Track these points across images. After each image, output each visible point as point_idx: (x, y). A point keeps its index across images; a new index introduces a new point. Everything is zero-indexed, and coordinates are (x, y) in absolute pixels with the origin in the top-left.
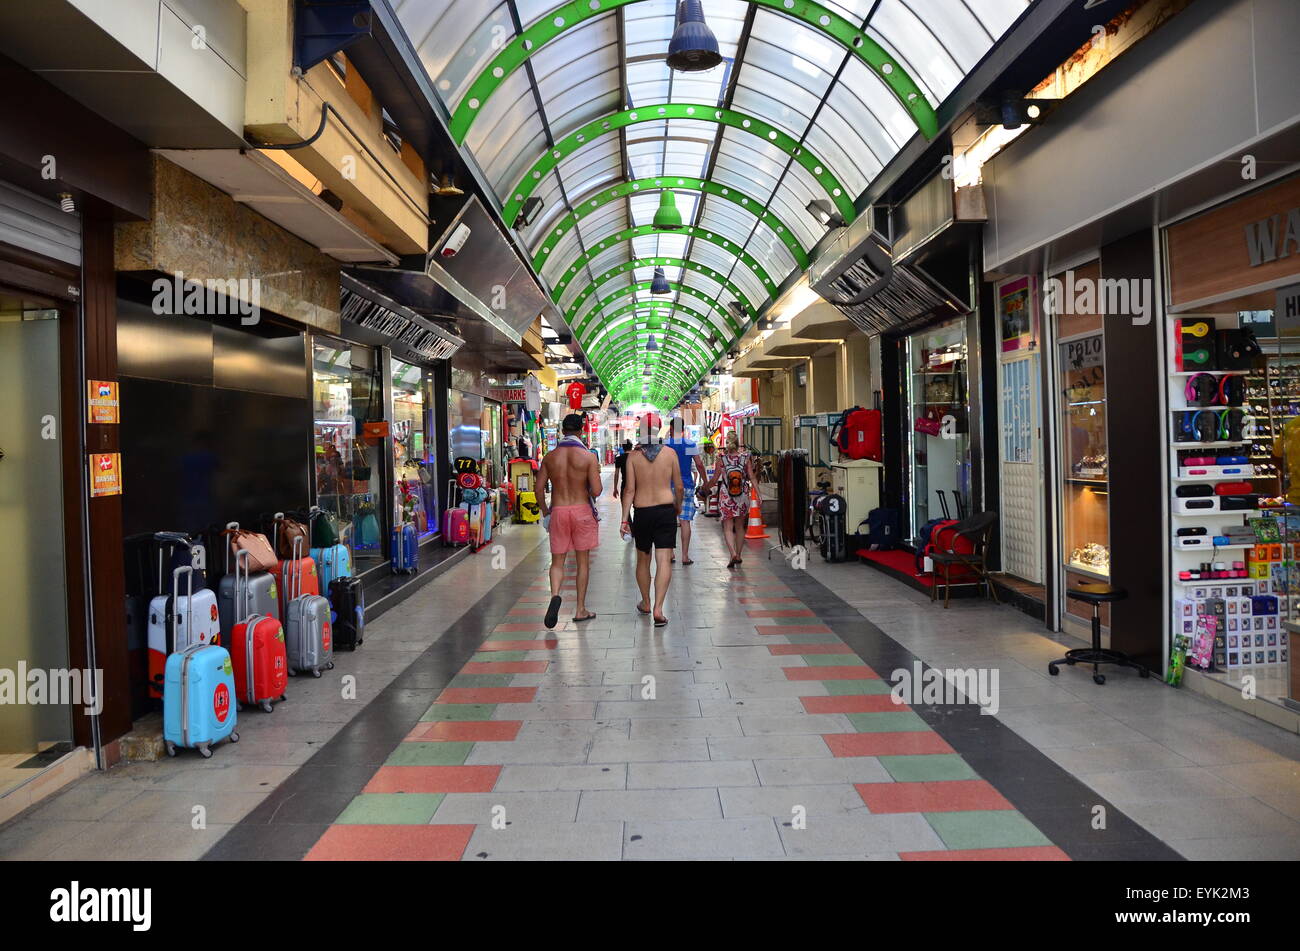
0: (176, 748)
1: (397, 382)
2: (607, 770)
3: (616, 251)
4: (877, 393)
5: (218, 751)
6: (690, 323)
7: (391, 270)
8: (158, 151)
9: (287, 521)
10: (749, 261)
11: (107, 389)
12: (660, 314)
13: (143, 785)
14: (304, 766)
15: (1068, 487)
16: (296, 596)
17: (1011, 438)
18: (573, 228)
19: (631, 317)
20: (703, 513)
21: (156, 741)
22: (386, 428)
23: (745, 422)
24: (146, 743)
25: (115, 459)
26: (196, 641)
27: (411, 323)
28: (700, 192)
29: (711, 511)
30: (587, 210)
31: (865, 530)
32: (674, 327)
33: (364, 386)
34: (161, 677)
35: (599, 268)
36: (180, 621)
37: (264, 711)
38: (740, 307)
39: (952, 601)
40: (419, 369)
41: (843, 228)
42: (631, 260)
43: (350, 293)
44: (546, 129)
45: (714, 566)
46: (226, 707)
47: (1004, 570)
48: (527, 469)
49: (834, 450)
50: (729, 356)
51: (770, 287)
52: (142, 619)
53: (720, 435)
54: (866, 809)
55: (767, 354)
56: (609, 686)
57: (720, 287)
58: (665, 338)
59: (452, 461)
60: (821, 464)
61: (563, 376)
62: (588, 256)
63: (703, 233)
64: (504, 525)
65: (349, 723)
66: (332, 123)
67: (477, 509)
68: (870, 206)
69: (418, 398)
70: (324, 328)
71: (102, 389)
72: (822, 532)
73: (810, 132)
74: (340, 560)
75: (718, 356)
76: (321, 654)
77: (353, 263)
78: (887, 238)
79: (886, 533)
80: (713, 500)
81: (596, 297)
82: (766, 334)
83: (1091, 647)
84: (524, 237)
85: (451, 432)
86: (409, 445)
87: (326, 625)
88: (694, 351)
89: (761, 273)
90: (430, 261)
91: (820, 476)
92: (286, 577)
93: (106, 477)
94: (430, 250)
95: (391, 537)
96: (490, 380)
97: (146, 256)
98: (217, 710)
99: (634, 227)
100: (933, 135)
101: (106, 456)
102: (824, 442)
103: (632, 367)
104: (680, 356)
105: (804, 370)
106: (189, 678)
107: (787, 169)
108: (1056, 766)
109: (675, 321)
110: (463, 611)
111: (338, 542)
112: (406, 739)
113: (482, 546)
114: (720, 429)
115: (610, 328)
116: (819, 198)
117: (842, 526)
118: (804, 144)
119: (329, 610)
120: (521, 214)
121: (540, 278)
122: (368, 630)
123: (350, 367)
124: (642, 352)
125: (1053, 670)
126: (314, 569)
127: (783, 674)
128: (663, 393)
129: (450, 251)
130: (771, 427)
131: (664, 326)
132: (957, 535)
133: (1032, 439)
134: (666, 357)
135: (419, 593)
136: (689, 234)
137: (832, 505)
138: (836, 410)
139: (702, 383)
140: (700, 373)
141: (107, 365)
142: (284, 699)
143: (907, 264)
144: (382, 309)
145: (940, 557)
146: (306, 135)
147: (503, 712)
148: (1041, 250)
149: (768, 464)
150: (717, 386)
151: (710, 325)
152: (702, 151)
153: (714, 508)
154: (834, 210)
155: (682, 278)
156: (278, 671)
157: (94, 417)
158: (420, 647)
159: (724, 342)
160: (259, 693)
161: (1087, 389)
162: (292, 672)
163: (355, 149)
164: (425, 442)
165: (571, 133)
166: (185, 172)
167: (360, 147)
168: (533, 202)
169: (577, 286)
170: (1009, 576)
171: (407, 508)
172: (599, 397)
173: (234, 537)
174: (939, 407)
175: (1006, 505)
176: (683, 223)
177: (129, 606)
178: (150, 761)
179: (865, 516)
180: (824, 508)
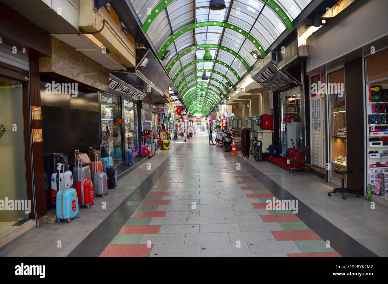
0: (60, 219)
1: (126, 107)
2: (193, 227)
3: (191, 67)
4: (272, 110)
5: (73, 221)
6: (213, 89)
7: (124, 72)
8: (52, 35)
9: (94, 149)
10: (232, 70)
11: (37, 109)
12: (204, 86)
13: (50, 231)
14: (100, 225)
15: (333, 138)
16: (96, 172)
17: (314, 123)
18: (179, 60)
19: (196, 87)
20: (218, 146)
21: (54, 218)
22: (123, 121)
23: (230, 119)
24: (51, 218)
25: (40, 131)
26: (66, 187)
27: (130, 89)
28: (217, 49)
29: (220, 146)
30: (183, 54)
31: (268, 151)
32: (209, 90)
33: (116, 108)
34: (55, 198)
35: (186, 72)
36: (61, 180)
37: (87, 208)
38: (229, 84)
39: (296, 173)
40: (133, 103)
41: (262, 59)
42: (196, 70)
43: (112, 80)
44: (171, 29)
45: (222, 162)
46: (75, 207)
47: (312, 164)
48: (165, 133)
49: (258, 127)
50: (225, 99)
51: (238, 78)
52: (49, 180)
53: (222, 123)
54: (275, 239)
55: (237, 98)
56: (192, 200)
57: (223, 78)
58: (206, 94)
59: (143, 131)
60: (254, 131)
61: (175, 105)
62: (183, 69)
63: (218, 62)
64: (158, 150)
65: (113, 212)
66: (106, 26)
67: (150, 145)
68: (271, 52)
69: (132, 112)
70: (104, 90)
71: (36, 109)
72: (255, 152)
73: (252, 30)
74: (110, 161)
75: (222, 99)
76: (104, 190)
77: (113, 70)
78: (276, 62)
79: (275, 152)
80: (221, 142)
81: (185, 81)
82: (237, 92)
83: (341, 188)
84: (165, 62)
85: (142, 122)
86: (129, 126)
87: (106, 181)
88: (214, 98)
89: (236, 74)
90: (136, 69)
91: (254, 135)
92: (93, 167)
93: (38, 136)
94: (136, 66)
95: (125, 154)
96: (153, 107)
97: (49, 67)
98: (73, 208)
99: (197, 60)
100: (291, 30)
101: (37, 130)
102: (255, 125)
103: (196, 103)
104: (210, 99)
105: (248, 103)
106: (64, 198)
107: (244, 41)
108: (333, 225)
109: (209, 89)
110: (147, 177)
111: (109, 156)
112: (131, 217)
113: (152, 156)
114: (222, 121)
115: (189, 91)
116: (254, 50)
117: (261, 150)
118: (250, 34)
119: (106, 176)
120: (163, 55)
121: (169, 75)
122: (118, 182)
123: (112, 103)
124: (199, 98)
125: (329, 195)
126: (102, 164)
127: (245, 196)
128: (205, 110)
129: (142, 66)
130: (238, 120)
131: (205, 90)
132: (298, 153)
133: (321, 124)
134: (206, 99)
135: (133, 171)
136: (213, 62)
137: (258, 144)
138: (258, 115)
139: (217, 107)
140: (216, 104)
141: (38, 102)
142: (93, 204)
143: (282, 70)
144: (122, 85)
145: (292, 160)
146: (98, 29)
147: (160, 208)
148: (325, 65)
149: (237, 131)
150: (221, 108)
151: (220, 90)
152: (218, 36)
153: (221, 145)
154: (259, 54)
155: (211, 75)
156: (91, 195)
157: (33, 118)
158: (134, 188)
159: (224, 95)
160: (86, 202)
161: (339, 108)
162: (95, 196)
163: (113, 34)
164: (134, 125)
165: (178, 31)
166: (61, 42)
167: (115, 34)
168: (167, 52)
169: (180, 78)
170: (313, 165)
171: (129, 145)
172: (186, 111)
173: (77, 154)
174: (291, 114)
175: (312, 144)
176: (212, 59)
177: (45, 175)
178: (52, 224)
179: (268, 147)
180: (255, 145)
